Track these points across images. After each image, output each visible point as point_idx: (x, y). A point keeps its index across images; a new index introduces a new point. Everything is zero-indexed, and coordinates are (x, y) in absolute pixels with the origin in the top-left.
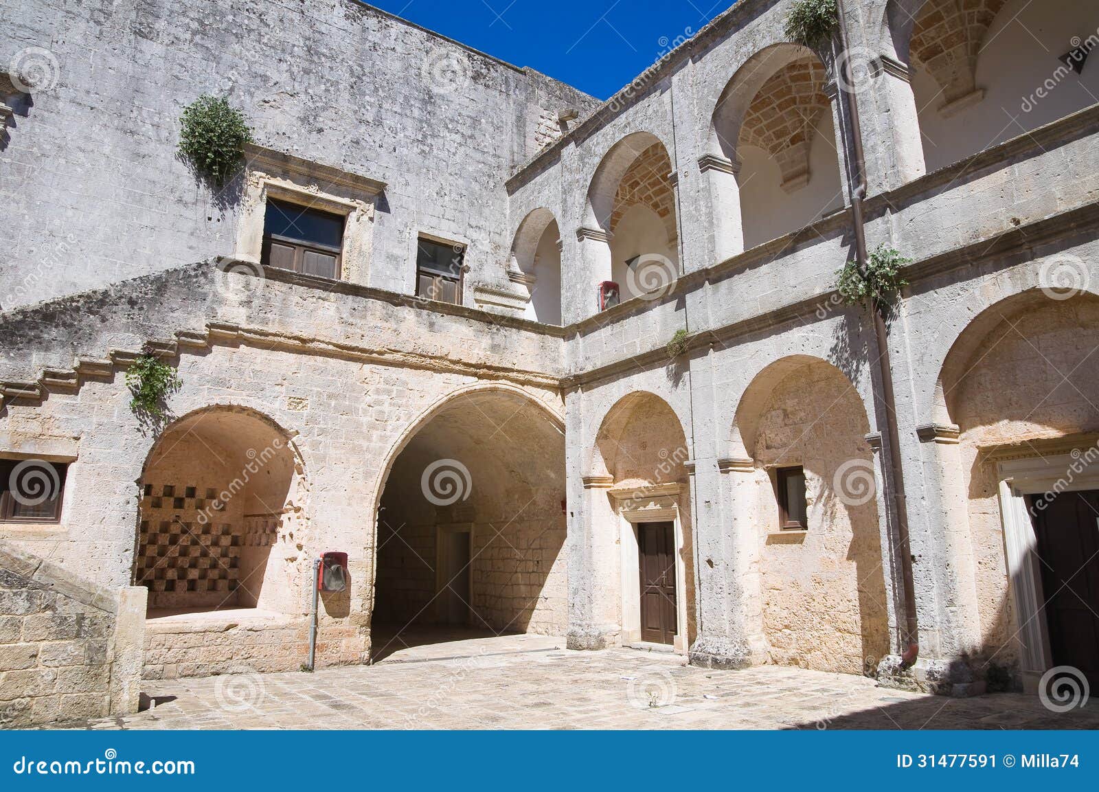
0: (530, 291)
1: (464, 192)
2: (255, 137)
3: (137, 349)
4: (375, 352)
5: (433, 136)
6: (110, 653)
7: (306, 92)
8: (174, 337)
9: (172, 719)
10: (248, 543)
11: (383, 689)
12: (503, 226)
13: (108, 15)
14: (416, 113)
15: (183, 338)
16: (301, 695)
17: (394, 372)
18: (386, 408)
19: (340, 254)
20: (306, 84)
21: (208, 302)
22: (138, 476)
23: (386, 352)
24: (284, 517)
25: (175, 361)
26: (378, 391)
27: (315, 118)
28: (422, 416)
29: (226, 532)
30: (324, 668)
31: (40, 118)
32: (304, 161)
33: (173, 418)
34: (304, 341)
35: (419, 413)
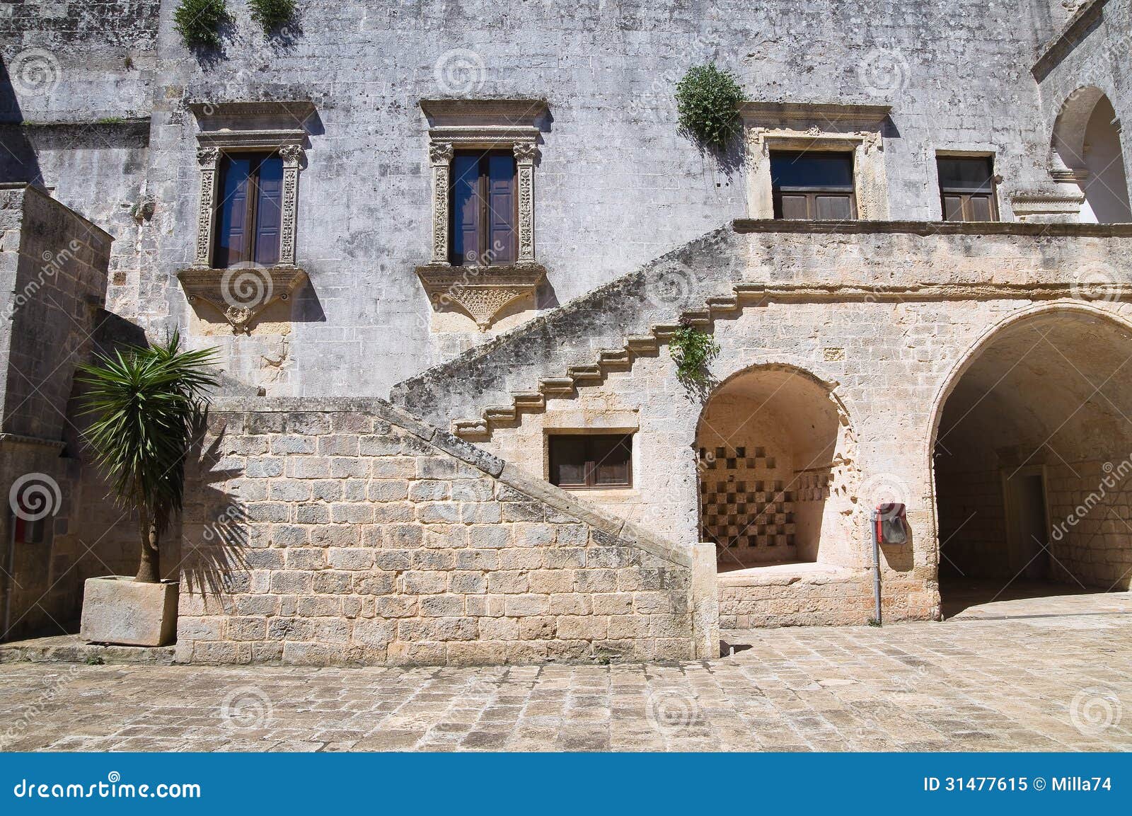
0: (1082, 188)
1: (981, 94)
2: (746, 94)
3: (675, 322)
4: (908, 289)
5: (934, 40)
6: (690, 603)
7: (789, 34)
8: (706, 306)
9: (751, 666)
10: (802, 497)
11: (959, 647)
12: (1036, 121)
13: (596, 20)
14: (910, 20)
15: (714, 305)
16: (872, 649)
17: (932, 308)
18: (929, 346)
19: (853, 193)
20: (787, 26)
21: (732, 266)
22: (693, 440)
23: (920, 288)
24: (834, 471)
25: (710, 328)
26: (917, 330)
27: (802, 58)
28: (971, 351)
29: (779, 489)
30: (893, 623)
31: (560, 130)
32: (799, 105)
33: (717, 382)
34: (831, 289)
35: (966, 348)
